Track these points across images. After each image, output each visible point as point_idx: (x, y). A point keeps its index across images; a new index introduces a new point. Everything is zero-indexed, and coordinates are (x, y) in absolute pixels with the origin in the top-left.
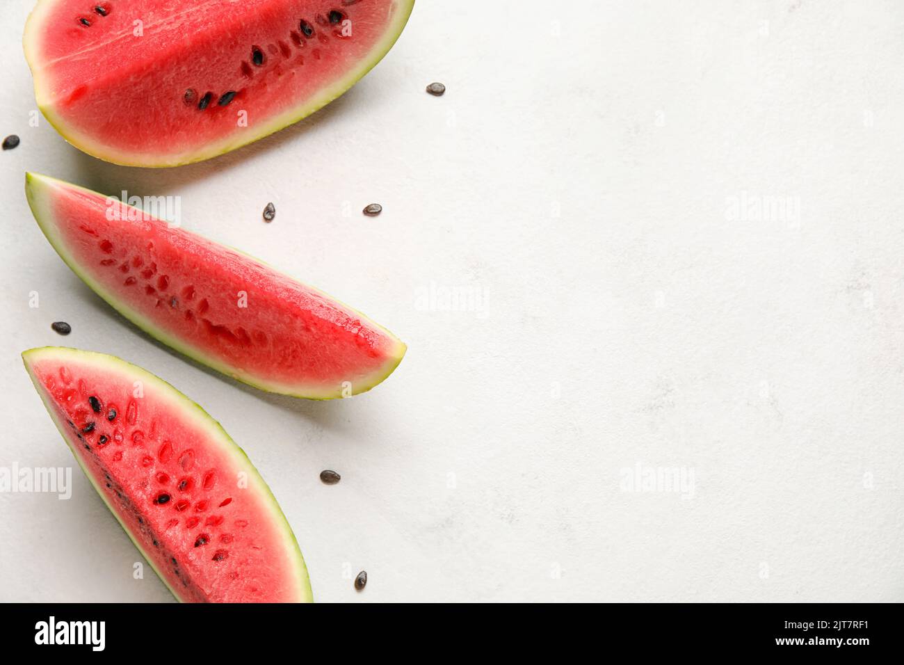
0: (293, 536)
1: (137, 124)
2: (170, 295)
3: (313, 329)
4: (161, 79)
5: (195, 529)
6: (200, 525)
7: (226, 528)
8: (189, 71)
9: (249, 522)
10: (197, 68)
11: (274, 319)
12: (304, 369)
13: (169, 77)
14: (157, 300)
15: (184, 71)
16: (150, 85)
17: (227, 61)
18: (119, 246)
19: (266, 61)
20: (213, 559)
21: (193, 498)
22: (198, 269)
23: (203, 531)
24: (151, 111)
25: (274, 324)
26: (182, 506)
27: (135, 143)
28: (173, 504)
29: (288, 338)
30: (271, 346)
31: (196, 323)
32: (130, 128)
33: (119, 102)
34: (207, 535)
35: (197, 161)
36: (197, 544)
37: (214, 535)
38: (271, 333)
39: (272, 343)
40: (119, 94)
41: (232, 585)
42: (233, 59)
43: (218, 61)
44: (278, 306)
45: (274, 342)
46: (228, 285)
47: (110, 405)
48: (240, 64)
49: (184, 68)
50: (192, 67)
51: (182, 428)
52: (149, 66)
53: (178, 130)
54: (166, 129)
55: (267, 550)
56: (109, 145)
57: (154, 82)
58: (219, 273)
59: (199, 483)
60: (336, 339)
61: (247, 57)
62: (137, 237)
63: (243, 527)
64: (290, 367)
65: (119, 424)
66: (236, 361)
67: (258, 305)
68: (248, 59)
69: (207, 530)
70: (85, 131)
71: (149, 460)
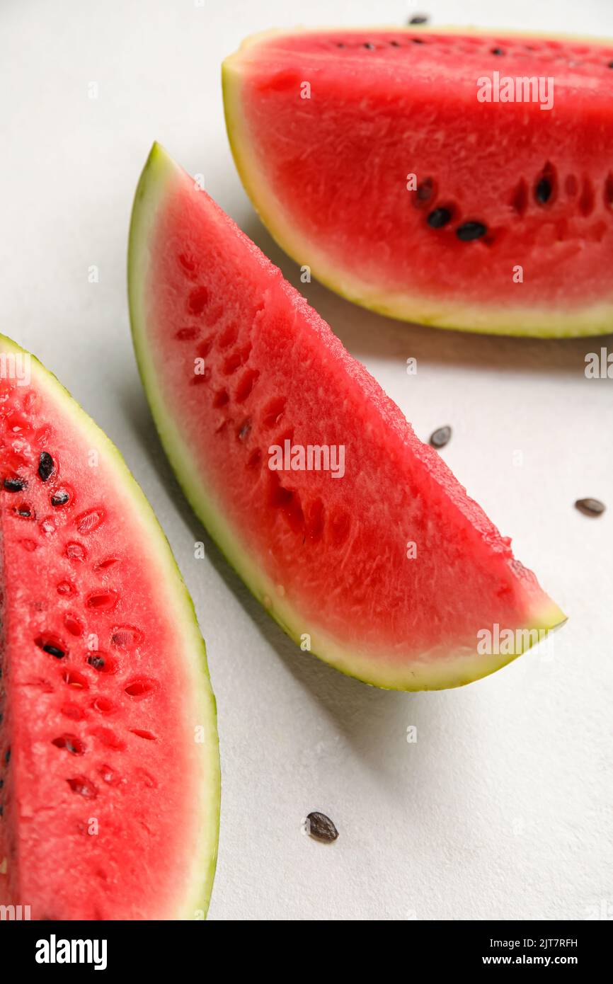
0: (214, 864)
1: (334, 190)
2: (245, 412)
3: (430, 525)
4: (402, 132)
5: (71, 722)
6: (83, 725)
7: (119, 762)
8: (445, 146)
9: (160, 786)
10: (457, 147)
11: (378, 492)
12: (379, 609)
13: (415, 137)
14: (222, 420)
15: (437, 140)
16: (383, 133)
17: (502, 162)
18: (217, 299)
19: (552, 203)
20: (69, 781)
21: (98, 684)
22: (308, 362)
23: (83, 735)
24: (363, 178)
25: (374, 502)
26: (75, 680)
27: (317, 221)
28: (63, 665)
29: (382, 538)
30: (350, 548)
31: (258, 476)
32: (322, 188)
33: (328, 133)
34: (85, 746)
35: (383, 312)
36: (59, 743)
37: (93, 753)
38: (361, 518)
39: (352, 543)
40: (335, 120)
41: (71, 838)
42: (512, 166)
43: (492, 155)
44: (396, 464)
45: (356, 542)
46: (339, 404)
47: (66, 485)
48: (514, 182)
49: (440, 136)
50: (451, 140)
51: (149, 601)
52: (396, 99)
53: (382, 238)
54: (368, 225)
55: (160, 844)
56: (282, 200)
57: (391, 131)
58: (337, 377)
59: (123, 676)
60: (460, 555)
61: (531, 176)
62: (250, 284)
63: (147, 785)
64: (359, 601)
65: (62, 517)
66: (282, 571)
67: (367, 454)
68: (531, 182)
69: (89, 741)
70: (262, 151)
71: (71, 590)
